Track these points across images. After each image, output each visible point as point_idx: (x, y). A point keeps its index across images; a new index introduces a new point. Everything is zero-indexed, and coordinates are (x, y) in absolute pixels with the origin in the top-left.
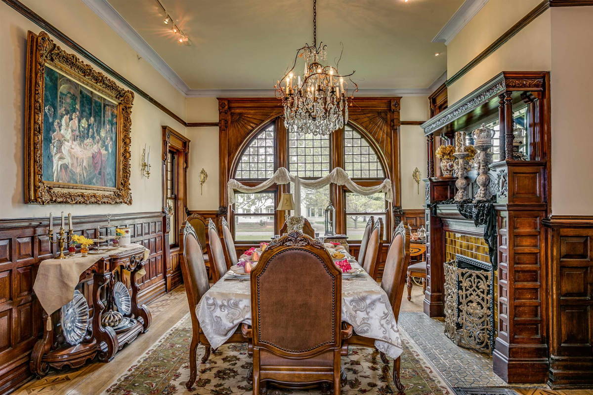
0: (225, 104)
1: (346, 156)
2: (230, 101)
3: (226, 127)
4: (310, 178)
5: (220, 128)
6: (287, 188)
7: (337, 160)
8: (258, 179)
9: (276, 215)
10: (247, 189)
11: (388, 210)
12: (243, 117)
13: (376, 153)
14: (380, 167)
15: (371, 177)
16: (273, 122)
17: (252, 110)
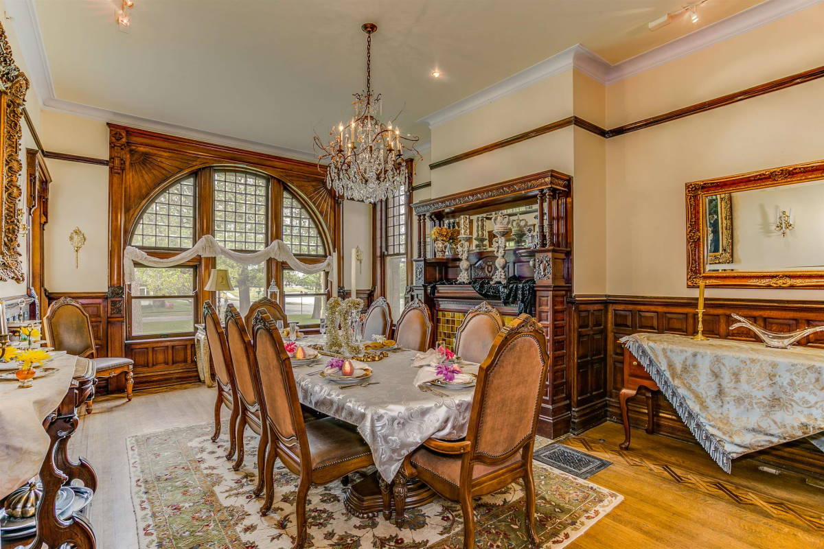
0: (120, 134)
1: (284, 227)
2: (129, 132)
3: (123, 170)
4: (241, 251)
5: (111, 169)
6: (212, 262)
7: (275, 231)
8: (169, 249)
9: (196, 298)
10: (155, 262)
11: (328, 291)
12: (150, 160)
13: (317, 227)
14: (320, 243)
15: (302, 253)
16: (195, 174)
17: (166, 152)
